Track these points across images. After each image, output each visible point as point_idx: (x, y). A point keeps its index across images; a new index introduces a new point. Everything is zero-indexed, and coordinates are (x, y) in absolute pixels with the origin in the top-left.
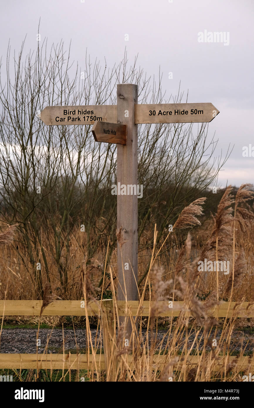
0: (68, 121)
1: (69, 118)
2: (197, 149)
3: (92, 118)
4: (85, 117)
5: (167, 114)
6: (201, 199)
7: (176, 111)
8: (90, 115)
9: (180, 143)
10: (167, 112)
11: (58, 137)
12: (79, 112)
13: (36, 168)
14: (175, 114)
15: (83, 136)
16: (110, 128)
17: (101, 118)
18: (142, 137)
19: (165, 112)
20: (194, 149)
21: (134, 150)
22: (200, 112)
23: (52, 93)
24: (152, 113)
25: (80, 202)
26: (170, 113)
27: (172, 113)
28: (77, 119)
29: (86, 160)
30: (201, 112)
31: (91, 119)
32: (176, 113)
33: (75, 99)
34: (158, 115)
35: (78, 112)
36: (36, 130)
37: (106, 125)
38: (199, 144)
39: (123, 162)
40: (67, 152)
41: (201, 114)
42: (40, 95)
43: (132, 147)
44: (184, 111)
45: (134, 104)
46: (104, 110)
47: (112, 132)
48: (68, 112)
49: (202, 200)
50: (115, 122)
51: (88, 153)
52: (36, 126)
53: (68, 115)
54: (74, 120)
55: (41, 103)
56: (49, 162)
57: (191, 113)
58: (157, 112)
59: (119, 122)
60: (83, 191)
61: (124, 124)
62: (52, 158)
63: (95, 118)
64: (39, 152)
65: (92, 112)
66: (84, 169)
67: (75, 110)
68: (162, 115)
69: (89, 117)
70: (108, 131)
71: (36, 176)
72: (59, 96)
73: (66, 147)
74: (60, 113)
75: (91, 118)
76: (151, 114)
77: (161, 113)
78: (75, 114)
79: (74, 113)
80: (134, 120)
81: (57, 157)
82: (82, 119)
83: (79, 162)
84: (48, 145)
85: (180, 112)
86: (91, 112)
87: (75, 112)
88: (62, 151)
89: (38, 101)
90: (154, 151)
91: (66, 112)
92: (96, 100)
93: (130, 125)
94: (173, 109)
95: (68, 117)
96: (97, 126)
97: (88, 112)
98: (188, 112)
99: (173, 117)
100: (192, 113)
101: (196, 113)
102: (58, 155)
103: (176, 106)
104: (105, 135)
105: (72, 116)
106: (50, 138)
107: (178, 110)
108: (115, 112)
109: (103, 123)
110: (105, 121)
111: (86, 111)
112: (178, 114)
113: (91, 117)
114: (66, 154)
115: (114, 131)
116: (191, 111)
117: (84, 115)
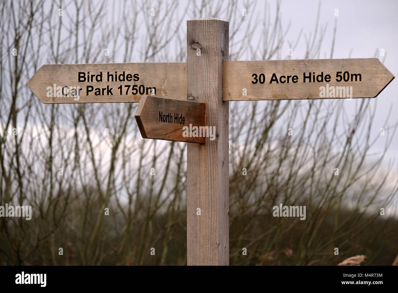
0: (87, 94)
1: (90, 89)
2: (354, 141)
3: (136, 89)
4: (121, 86)
5: (288, 82)
6: (353, 260)
7: (307, 75)
8: (132, 83)
9: (319, 129)
10: (288, 77)
11: (69, 117)
12: (110, 77)
13: (25, 182)
14: (304, 81)
15: (121, 114)
16: (172, 110)
17: (155, 88)
18: (243, 117)
19: (284, 77)
20: (349, 141)
21: (220, 155)
22: (354, 77)
23: (58, 27)
24: (258, 78)
25: (116, 252)
26: (295, 79)
27: (297, 78)
28: (106, 91)
29: (127, 165)
30: (358, 76)
31: (135, 91)
32: (307, 80)
33: (106, 39)
34: (271, 82)
35: (108, 76)
36: (25, 103)
37: (164, 105)
38: (358, 132)
39: (198, 179)
40: (89, 148)
41: (356, 80)
42: (33, 30)
43: (217, 148)
44: (322, 76)
45: (221, 61)
46: (160, 73)
47: (176, 118)
48: (86, 76)
49: (356, 260)
50: (183, 98)
51: (132, 150)
52: (25, 96)
53: (87, 83)
54: (99, 92)
55: (36, 48)
56: (50, 170)
57: (337, 80)
58: (268, 77)
59: (191, 98)
60: (122, 226)
61: (201, 101)
62: (57, 160)
63: (142, 88)
64: (31, 148)
65: (136, 77)
66: (124, 183)
67: (101, 73)
68: (278, 82)
69: (129, 86)
70: (168, 116)
71: (25, 197)
72: (71, 32)
73: (85, 137)
74: (70, 79)
75: (133, 89)
76: (255, 81)
77: (276, 80)
78: (101, 80)
79: (99, 78)
80: (221, 92)
81: (68, 158)
82: (116, 91)
83: (112, 168)
84: (49, 133)
85: (314, 76)
86: (134, 76)
87: (101, 76)
88: (77, 147)
89: (29, 44)
90: (266, 147)
91: (84, 77)
92: (148, 42)
93: (213, 103)
94: (300, 71)
95: (88, 87)
96: (145, 106)
97: (127, 77)
98: (330, 78)
99: (301, 86)
100: (339, 78)
101: (346, 78)
102: (69, 153)
103: (306, 65)
104: (162, 124)
105: (95, 84)
106: (53, 118)
107: (310, 74)
108: (182, 77)
109: (157, 101)
110: (163, 96)
111: (124, 75)
112: (310, 81)
113: (134, 86)
114: (87, 152)
115: (180, 116)
116: (337, 76)
117: (119, 83)
